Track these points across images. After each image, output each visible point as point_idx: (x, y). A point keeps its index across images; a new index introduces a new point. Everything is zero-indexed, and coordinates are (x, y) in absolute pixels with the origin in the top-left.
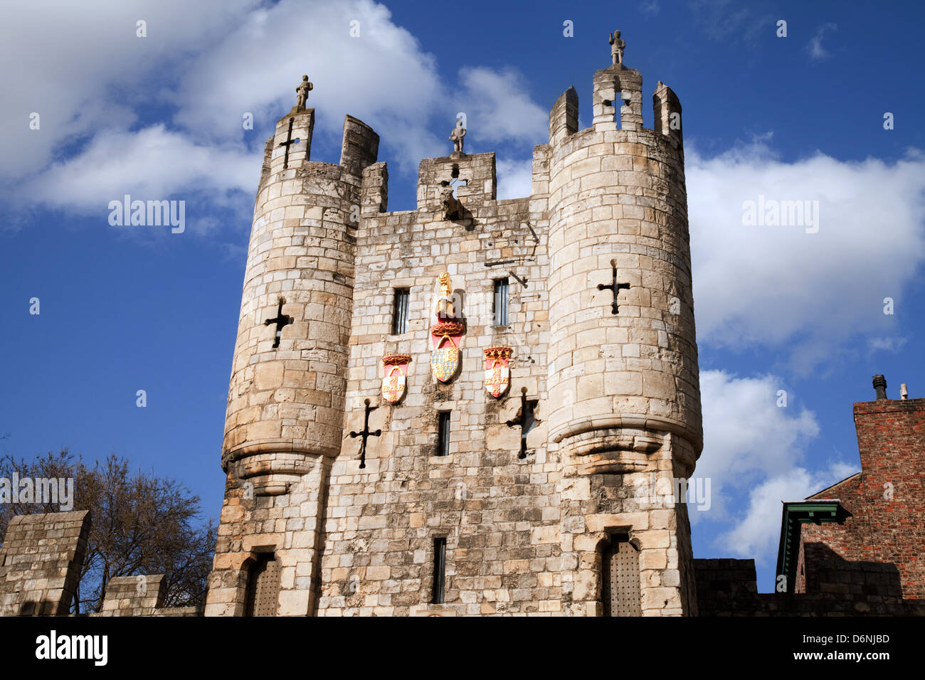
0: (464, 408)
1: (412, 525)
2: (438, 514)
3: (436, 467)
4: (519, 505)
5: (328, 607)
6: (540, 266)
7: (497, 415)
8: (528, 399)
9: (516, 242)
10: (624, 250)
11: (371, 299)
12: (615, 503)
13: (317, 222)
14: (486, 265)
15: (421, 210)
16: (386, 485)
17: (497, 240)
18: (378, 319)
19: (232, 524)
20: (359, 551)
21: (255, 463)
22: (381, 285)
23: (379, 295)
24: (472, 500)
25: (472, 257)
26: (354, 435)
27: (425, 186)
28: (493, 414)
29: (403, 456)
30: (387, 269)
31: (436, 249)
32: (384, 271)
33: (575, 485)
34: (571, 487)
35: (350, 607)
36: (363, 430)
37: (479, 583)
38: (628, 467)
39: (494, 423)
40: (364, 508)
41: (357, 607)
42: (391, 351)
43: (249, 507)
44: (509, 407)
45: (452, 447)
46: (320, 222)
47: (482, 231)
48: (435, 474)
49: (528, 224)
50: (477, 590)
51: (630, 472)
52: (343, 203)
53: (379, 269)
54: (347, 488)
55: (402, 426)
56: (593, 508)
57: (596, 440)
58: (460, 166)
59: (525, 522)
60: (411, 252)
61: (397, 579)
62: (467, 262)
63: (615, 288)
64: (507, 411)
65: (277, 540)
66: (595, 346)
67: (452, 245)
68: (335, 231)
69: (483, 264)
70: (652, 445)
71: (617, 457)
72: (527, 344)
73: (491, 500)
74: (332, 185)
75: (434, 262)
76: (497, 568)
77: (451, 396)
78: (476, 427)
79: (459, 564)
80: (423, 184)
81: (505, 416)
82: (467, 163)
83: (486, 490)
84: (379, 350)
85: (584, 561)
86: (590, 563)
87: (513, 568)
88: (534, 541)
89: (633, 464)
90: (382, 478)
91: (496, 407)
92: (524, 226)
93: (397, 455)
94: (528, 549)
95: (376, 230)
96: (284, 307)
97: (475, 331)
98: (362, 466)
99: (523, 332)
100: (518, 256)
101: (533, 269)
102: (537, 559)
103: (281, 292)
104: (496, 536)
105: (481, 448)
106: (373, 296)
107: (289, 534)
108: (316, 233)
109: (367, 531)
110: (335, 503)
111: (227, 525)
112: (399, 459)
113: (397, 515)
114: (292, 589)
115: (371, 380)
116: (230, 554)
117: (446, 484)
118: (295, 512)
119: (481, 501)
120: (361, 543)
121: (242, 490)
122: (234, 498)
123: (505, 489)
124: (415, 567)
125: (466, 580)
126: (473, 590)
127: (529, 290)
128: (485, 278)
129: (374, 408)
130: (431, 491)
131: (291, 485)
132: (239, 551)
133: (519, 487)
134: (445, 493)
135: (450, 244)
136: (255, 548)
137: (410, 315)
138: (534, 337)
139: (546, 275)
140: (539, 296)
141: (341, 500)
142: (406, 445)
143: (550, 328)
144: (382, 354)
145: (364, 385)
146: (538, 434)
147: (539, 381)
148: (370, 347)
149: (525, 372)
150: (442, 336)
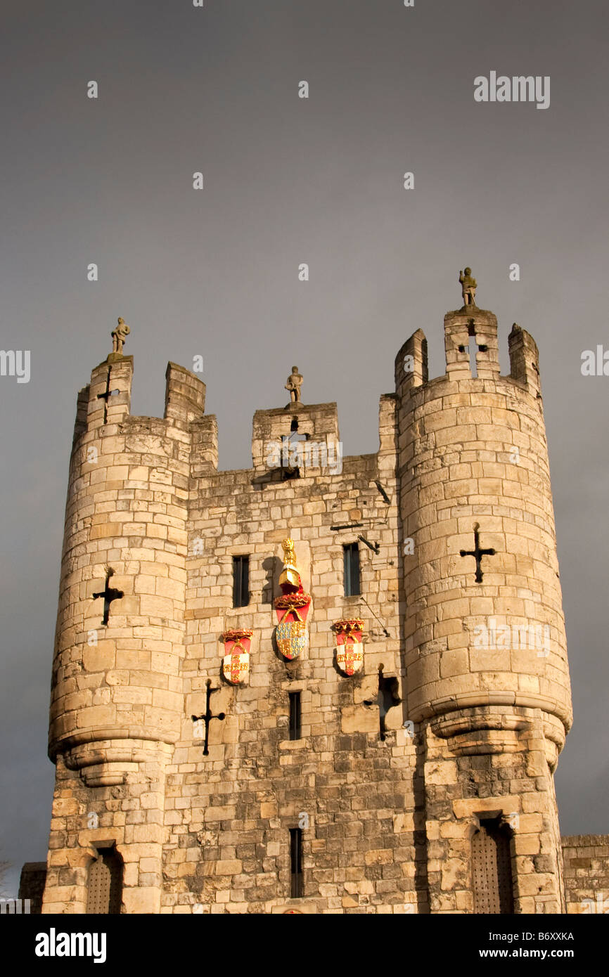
0: (314, 687)
1: (263, 816)
2: (291, 803)
3: (289, 752)
4: (379, 792)
5: (175, 905)
6: (391, 530)
7: (351, 695)
8: (385, 676)
9: (365, 503)
10: (486, 513)
11: (206, 568)
12: (484, 787)
13: (143, 484)
14: (332, 529)
15: (258, 469)
16: (233, 774)
17: (343, 501)
18: (215, 591)
19: (66, 818)
20: (206, 845)
21: (88, 753)
22: (217, 552)
23: (215, 564)
24: (328, 787)
25: (318, 520)
26: (195, 719)
27: (261, 441)
28: (347, 693)
29: (250, 741)
30: (223, 535)
31: (276, 512)
32: (217, 539)
33: (440, 768)
34: (436, 770)
35: (199, 904)
36: (205, 712)
37: (339, 875)
38: (496, 748)
39: (349, 704)
40: (211, 798)
41: (208, 903)
42: (231, 626)
43: (84, 799)
44: (364, 686)
45: (305, 731)
46: (147, 484)
47: (327, 491)
48: (287, 760)
49: (377, 482)
50: (337, 883)
51: (498, 753)
52: (170, 462)
53: (212, 535)
54: (190, 777)
55: (246, 709)
56: (460, 793)
57: (461, 720)
58: (299, 419)
59: (385, 810)
60: (249, 515)
61: (251, 872)
62: (311, 527)
63: (479, 554)
64: (363, 690)
65: (118, 835)
66: (458, 618)
67: (295, 508)
68: (163, 493)
69: (330, 527)
70: (521, 724)
71: (485, 738)
72: (382, 616)
73: (349, 787)
74: (157, 443)
75: (275, 526)
76: (357, 859)
77: (300, 675)
78: (329, 709)
79: (317, 856)
80: (258, 439)
81: (360, 695)
82: (308, 415)
83: (342, 776)
84: (218, 626)
85: (452, 849)
86: (458, 851)
87: (375, 859)
88: (397, 830)
89: (502, 745)
90: (228, 764)
91: (350, 687)
92: (373, 485)
93: (243, 740)
94: (390, 838)
95: (208, 491)
96: (111, 579)
97: (323, 603)
98: (206, 752)
99: (377, 603)
100: (369, 519)
101: (384, 532)
102: (400, 848)
103: (107, 562)
104: (355, 824)
105: (335, 731)
106: (209, 564)
107: (130, 829)
108: (142, 496)
109: (214, 823)
110: (177, 793)
111: (60, 819)
112: (244, 746)
113: (246, 805)
114: (135, 886)
115: (211, 659)
116: (65, 850)
117: (297, 770)
118: (135, 804)
119: (337, 788)
120: (208, 836)
121: (75, 782)
122: (67, 790)
123: (364, 775)
124: (268, 860)
125: (323, 873)
126: (333, 882)
127: (378, 560)
128: (334, 543)
129: (215, 690)
130: (283, 779)
131: (127, 775)
132: (75, 847)
133: (378, 772)
134: (297, 780)
135: (292, 506)
136: (92, 843)
137: (251, 586)
138: (388, 608)
139: (399, 539)
140: (392, 563)
141: (184, 790)
142: (253, 729)
143: (406, 598)
144: (221, 629)
145: (203, 664)
146: (396, 714)
147: (396, 656)
148: (207, 621)
149: (380, 646)
150: (287, 609)
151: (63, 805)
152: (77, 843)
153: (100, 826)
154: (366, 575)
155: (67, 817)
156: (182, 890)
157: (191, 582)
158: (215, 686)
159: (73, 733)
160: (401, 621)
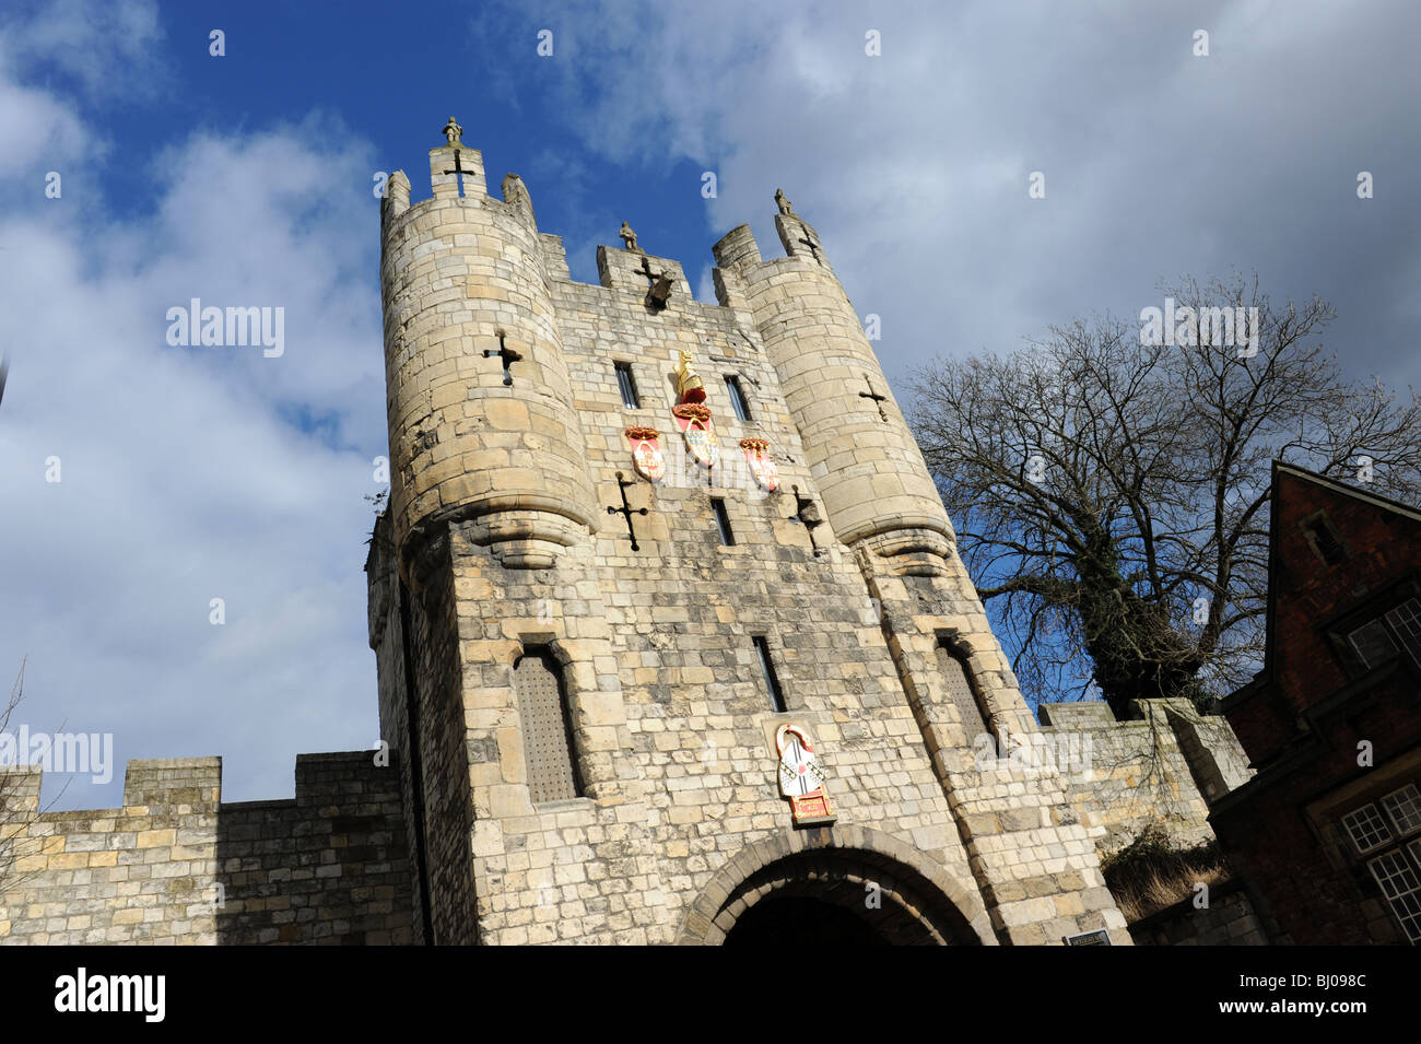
0: (738, 497)
1: (721, 620)
2: (748, 609)
3: (729, 556)
4: (833, 605)
5: (642, 718)
6: (767, 373)
7: (776, 509)
8: (801, 497)
9: (734, 344)
11: (589, 365)
12: (934, 606)
13: (519, 262)
14: (711, 359)
15: (620, 291)
16: (673, 572)
17: (714, 338)
18: (605, 388)
20: (663, 648)
21: (508, 522)
22: (597, 353)
23: (597, 363)
24: (781, 595)
26: (611, 510)
27: (618, 269)
28: (771, 507)
29: (684, 541)
32: (595, 340)
33: (890, 585)
35: (672, 717)
36: (623, 506)
37: (821, 687)
39: (776, 517)
40: (654, 597)
41: (682, 717)
42: (631, 424)
43: (499, 581)
44: (785, 503)
45: (738, 537)
46: (522, 264)
47: (695, 327)
48: (730, 564)
49: (740, 331)
50: (821, 696)
53: (588, 336)
54: (623, 572)
55: (672, 508)
56: (915, 609)
58: (649, 261)
59: (845, 623)
61: (726, 681)
64: (785, 506)
65: (558, 629)
66: (877, 447)
67: (668, 333)
68: (537, 280)
69: (708, 357)
71: (925, 559)
72: (781, 443)
73: (802, 597)
75: (652, 343)
76: (833, 670)
78: (757, 519)
80: (614, 266)
81: (784, 511)
82: (655, 260)
83: (792, 586)
84: (618, 421)
85: (927, 662)
86: (932, 665)
87: (851, 672)
88: (862, 644)
89: (937, 567)
91: (772, 501)
92: (736, 332)
93: (676, 539)
94: (858, 651)
96: (506, 340)
97: (721, 422)
98: (635, 548)
99: (772, 430)
100: (742, 358)
101: (760, 373)
103: (497, 323)
104: (821, 636)
105: (771, 542)
106: (591, 362)
107: (571, 620)
108: (521, 273)
109: (666, 625)
110: (611, 588)
111: (469, 603)
112: (680, 544)
113: (698, 609)
114: (595, 690)
115: (617, 452)
116: (484, 641)
117: (745, 576)
118: (570, 593)
119: (791, 598)
120: (663, 639)
121: (483, 559)
122: (472, 568)
123: (812, 586)
124: (742, 669)
125: (805, 684)
126: (817, 695)
127: (764, 393)
128: (716, 372)
129: (628, 484)
130: (732, 583)
131: (556, 557)
132: (499, 638)
133: (825, 586)
134: (748, 586)
135: (665, 330)
136: (521, 635)
137: (641, 392)
138: (785, 438)
139: (776, 381)
140: (776, 400)
141: (619, 586)
142: (684, 529)
143: (800, 431)
144: (621, 426)
145: (609, 456)
146: (823, 534)
147: (806, 481)
148: (603, 415)
149: (788, 469)
150: (690, 418)
151: (470, 586)
152: (501, 634)
153: (528, 614)
154: (754, 406)
155: (478, 601)
156: (645, 701)
157: (574, 374)
158: (630, 481)
159: (488, 495)
160: (800, 451)
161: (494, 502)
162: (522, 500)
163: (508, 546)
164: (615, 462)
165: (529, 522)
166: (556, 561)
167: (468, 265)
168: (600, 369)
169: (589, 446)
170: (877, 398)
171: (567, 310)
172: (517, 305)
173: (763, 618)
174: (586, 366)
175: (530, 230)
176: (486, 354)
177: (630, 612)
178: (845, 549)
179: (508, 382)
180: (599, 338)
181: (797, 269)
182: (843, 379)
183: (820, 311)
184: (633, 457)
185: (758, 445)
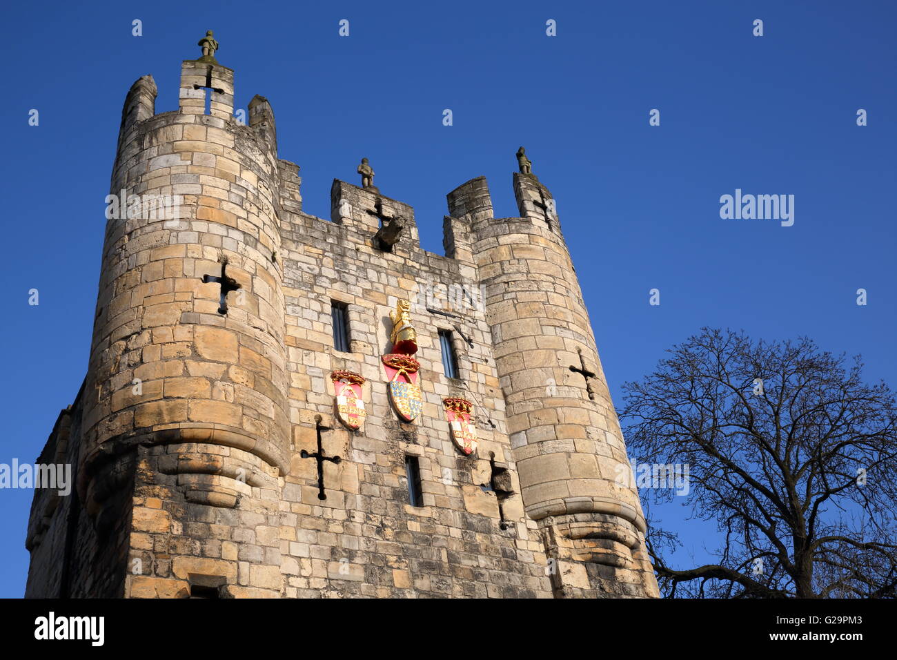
0: (433, 457)
1: (397, 584)
2: (426, 576)
3: (414, 518)
4: (512, 583)
6: (482, 332)
7: (469, 474)
8: (496, 465)
11: (306, 301)
14: (429, 311)
16: (357, 527)
18: (318, 326)
19: (153, 535)
21: (199, 455)
22: (317, 289)
23: (315, 299)
24: (461, 566)
26: (305, 454)
27: (351, 206)
28: (465, 472)
29: (373, 496)
31: (372, 274)
32: (315, 276)
33: (573, 570)
34: (569, 571)
36: (317, 451)
38: (620, 561)
39: (469, 483)
40: (333, 551)
42: (338, 366)
43: (179, 515)
44: (479, 468)
45: (428, 499)
47: (418, 275)
48: (414, 527)
51: (622, 566)
53: (310, 271)
54: (306, 520)
55: (364, 459)
57: (595, 524)
58: (383, 202)
60: (345, 267)
64: (479, 472)
65: (229, 572)
66: (580, 425)
67: (390, 278)
70: (636, 543)
71: (611, 547)
72: (485, 406)
73: (482, 571)
75: (372, 287)
77: (417, 439)
78: (449, 482)
80: (348, 203)
81: (477, 477)
82: (389, 201)
83: (474, 558)
84: (324, 362)
89: (625, 559)
91: (467, 466)
93: (365, 492)
95: (301, 228)
96: (228, 268)
97: (429, 377)
98: (322, 496)
99: (479, 392)
100: (460, 314)
101: (475, 331)
103: (221, 248)
105: (460, 508)
106: (308, 298)
107: (244, 566)
109: (340, 582)
110: (291, 536)
111: (144, 535)
112: (368, 499)
113: (376, 567)
115: (320, 394)
116: (153, 578)
117: (428, 541)
118: (248, 535)
119: (470, 570)
120: (334, 596)
121: (166, 490)
122: (153, 499)
123: (494, 561)
127: (475, 352)
128: (431, 324)
129: (326, 429)
130: (413, 546)
131: (241, 497)
132: (168, 576)
133: (507, 562)
134: (429, 551)
135: (387, 274)
136: (192, 576)
137: (354, 335)
138: (489, 401)
139: (489, 341)
140: (486, 361)
141: (299, 534)
142: (374, 483)
143: (505, 396)
144: (328, 367)
145: (311, 397)
146: (514, 506)
147: (504, 449)
148: (312, 354)
149: (488, 435)
150: (398, 369)
151: (148, 517)
152: (170, 573)
153: (203, 554)
154: (464, 364)
155: (154, 533)
157: (289, 309)
158: (328, 426)
159: (183, 425)
160: (502, 416)
161: (187, 434)
162: (216, 434)
163: (193, 480)
164: (317, 405)
165: (220, 458)
166: (241, 501)
167: (202, 185)
168: (316, 306)
169: (293, 385)
170: (586, 374)
171: (294, 241)
172: (244, 233)
173: (439, 588)
174: (303, 302)
175: (270, 156)
176: (206, 279)
177: (306, 563)
178: (533, 525)
179: (223, 311)
180: (320, 275)
181: (527, 231)
182: (556, 350)
183: (543, 277)
184: (335, 401)
185: (461, 405)
